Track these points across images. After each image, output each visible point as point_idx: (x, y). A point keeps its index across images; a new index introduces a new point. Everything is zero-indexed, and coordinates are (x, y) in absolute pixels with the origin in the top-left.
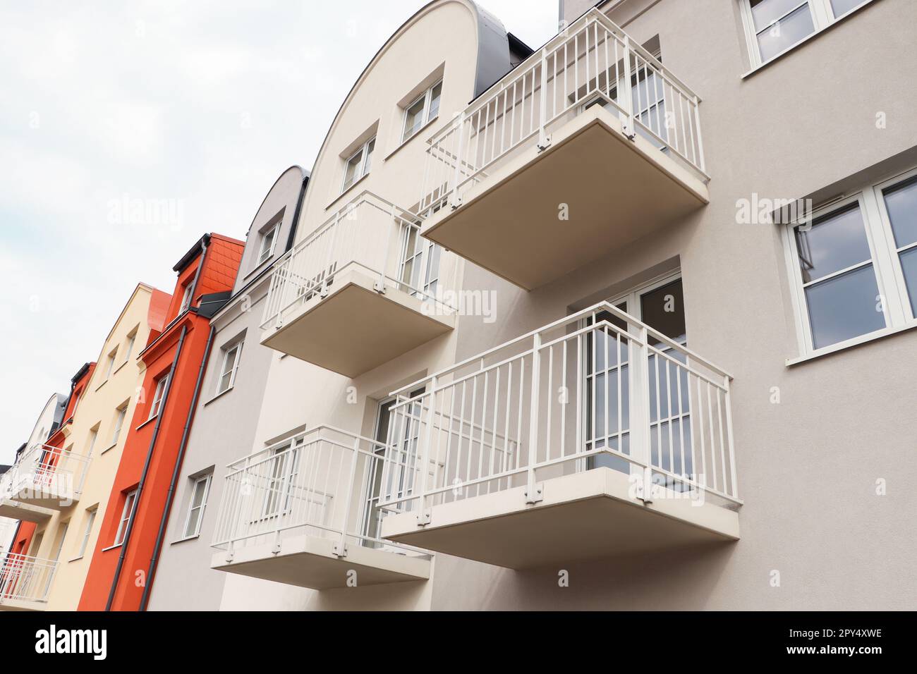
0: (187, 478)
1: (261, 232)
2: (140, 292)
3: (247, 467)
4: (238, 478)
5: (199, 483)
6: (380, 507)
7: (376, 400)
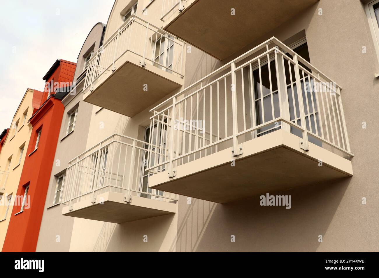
0: (54, 176)
1: (84, 57)
2: (28, 92)
3: (78, 162)
4: (74, 168)
5: (60, 178)
6: (148, 171)
7: (144, 127)
